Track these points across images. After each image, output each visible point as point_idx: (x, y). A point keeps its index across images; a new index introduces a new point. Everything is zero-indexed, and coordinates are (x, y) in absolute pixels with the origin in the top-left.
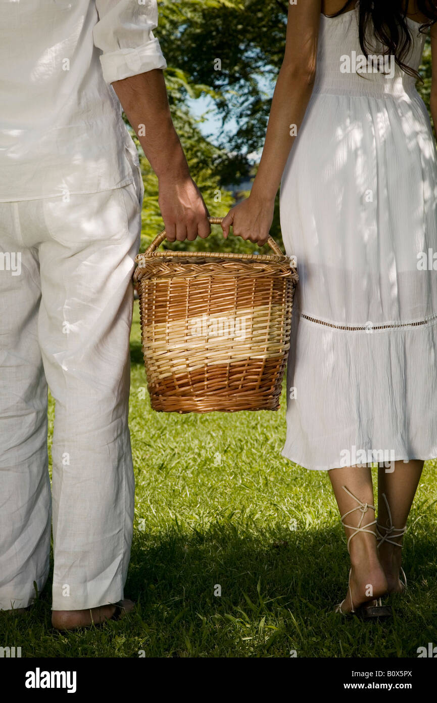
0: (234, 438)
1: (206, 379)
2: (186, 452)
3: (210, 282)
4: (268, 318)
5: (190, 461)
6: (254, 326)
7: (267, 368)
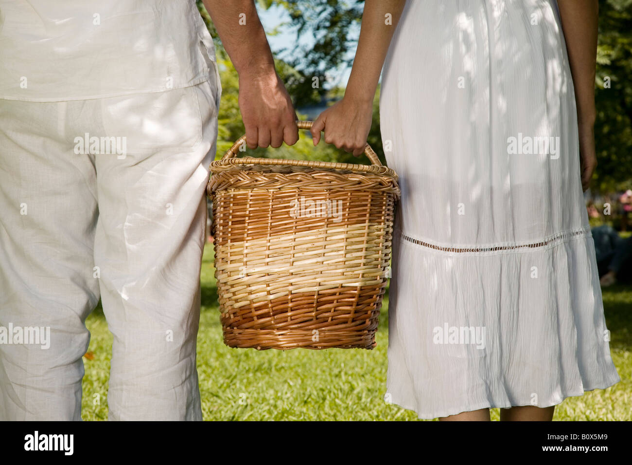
0: (315, 388)
1: (289, 309)
2: (259, 403)
3: (297, 195)
4: (365, 238)
5: (265, 413)
6: (348, 248)
7: (362, 298)
